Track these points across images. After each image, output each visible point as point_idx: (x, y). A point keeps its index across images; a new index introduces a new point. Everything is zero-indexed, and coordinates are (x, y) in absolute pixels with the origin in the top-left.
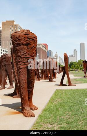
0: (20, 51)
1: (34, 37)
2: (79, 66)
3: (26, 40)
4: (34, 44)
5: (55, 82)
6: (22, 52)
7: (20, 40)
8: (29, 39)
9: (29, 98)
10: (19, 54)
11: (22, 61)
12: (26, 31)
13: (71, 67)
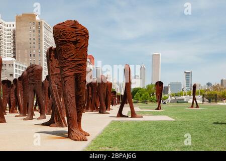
0: (65, 52)
1: (85, 32)
2: (148, 95)
3: (74, 35)
4: (84, 42)
5: (109, 113)
6: (68, 53)
7: (65, 35)
8: (77, 34)
9: (78, 121)
10: (64, 56)
11: (68, 66)
12: (73, 23)
13: (135, 96)
